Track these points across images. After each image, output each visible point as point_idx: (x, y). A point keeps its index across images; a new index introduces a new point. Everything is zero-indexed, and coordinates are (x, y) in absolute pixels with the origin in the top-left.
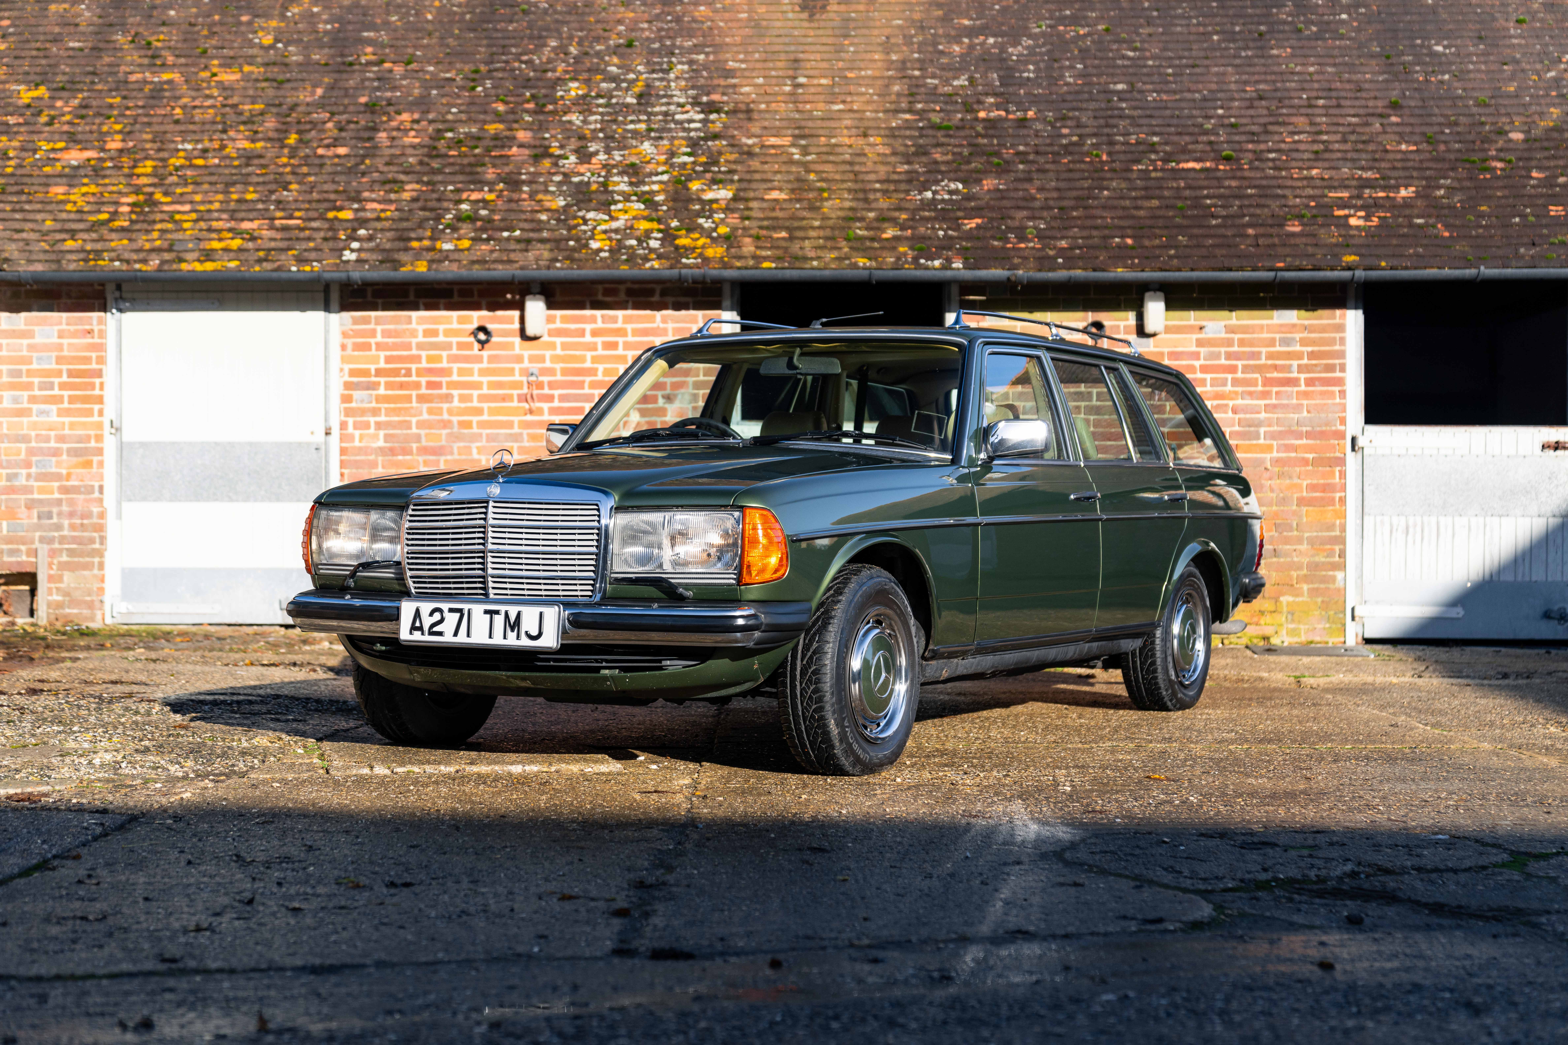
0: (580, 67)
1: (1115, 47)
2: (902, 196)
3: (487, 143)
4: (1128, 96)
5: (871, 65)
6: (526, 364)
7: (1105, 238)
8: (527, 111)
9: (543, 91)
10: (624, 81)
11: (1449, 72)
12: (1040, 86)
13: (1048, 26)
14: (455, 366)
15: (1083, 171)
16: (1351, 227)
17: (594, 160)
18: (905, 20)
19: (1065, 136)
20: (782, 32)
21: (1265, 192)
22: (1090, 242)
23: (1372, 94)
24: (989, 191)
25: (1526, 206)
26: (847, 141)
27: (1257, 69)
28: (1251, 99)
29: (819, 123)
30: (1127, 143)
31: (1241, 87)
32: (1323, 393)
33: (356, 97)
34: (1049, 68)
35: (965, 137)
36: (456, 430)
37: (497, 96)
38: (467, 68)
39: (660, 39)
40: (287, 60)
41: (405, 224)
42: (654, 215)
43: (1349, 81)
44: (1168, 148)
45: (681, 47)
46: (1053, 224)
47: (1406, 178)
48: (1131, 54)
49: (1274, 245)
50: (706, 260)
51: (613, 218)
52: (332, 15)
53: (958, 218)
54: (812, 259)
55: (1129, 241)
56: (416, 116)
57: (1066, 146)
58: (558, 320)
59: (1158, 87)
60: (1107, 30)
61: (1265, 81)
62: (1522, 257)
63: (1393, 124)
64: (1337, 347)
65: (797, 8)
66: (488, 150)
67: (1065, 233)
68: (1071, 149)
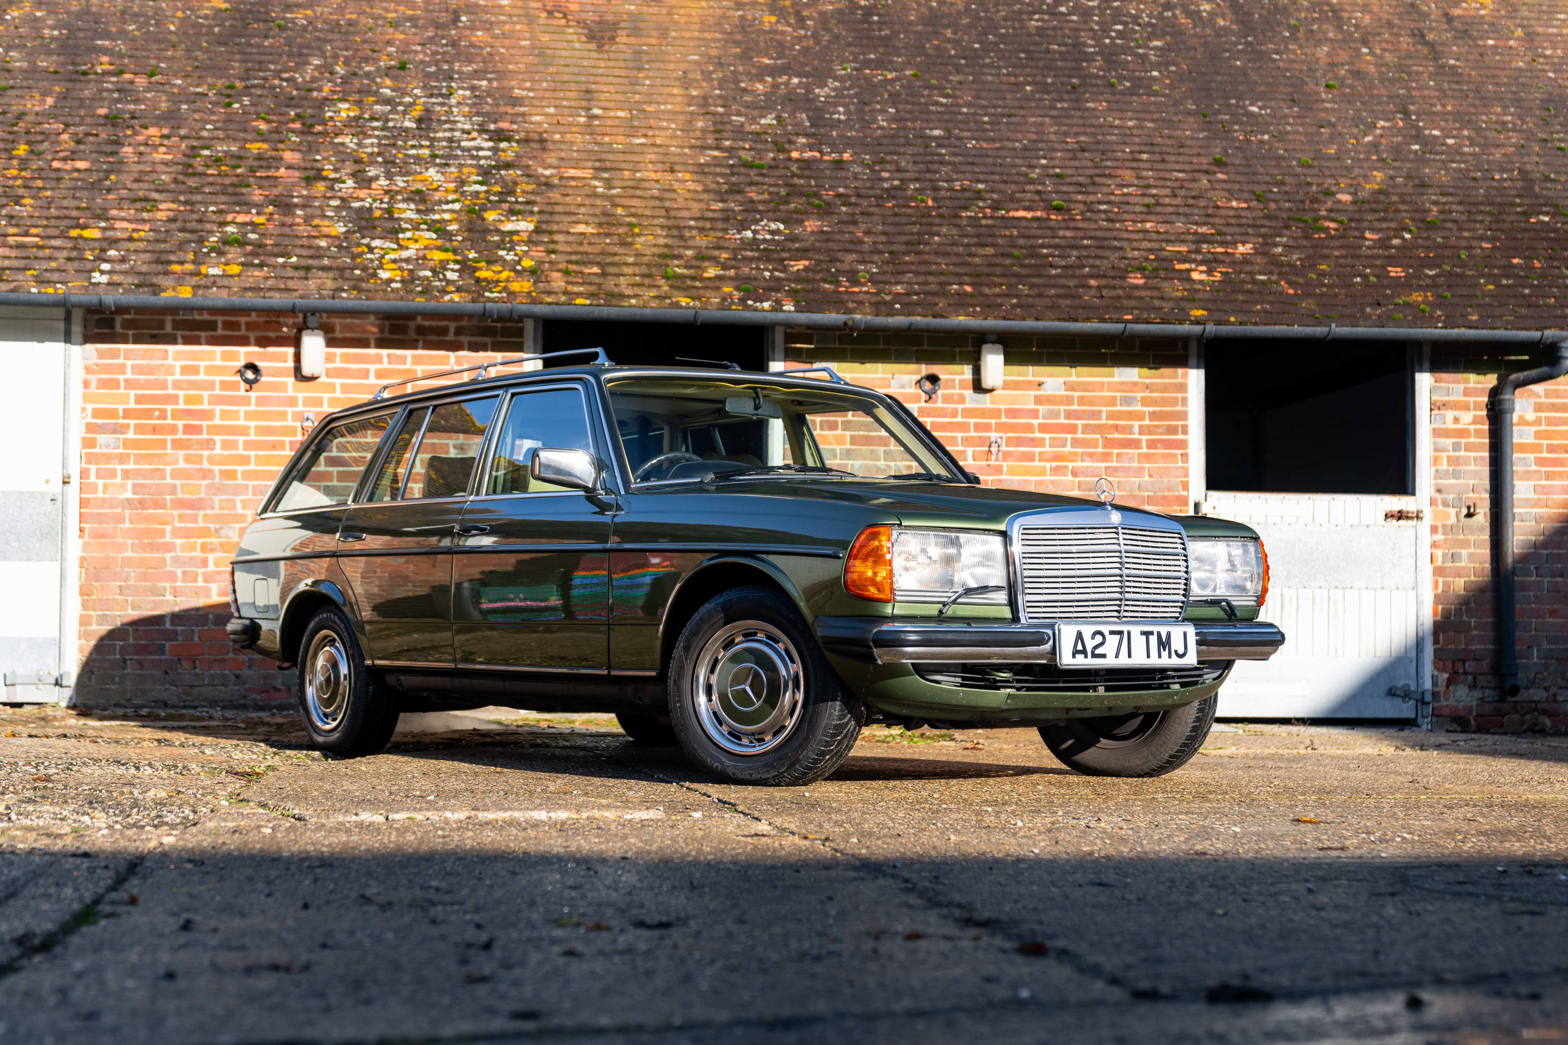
0: (348, 87)
1: (926, 92)
2: (720, 234)
3: (250, 162)
4: (946, 142)
5: (670, 100)
6: (300, 408)
7: (942, 284)
8: (293, 131)
9: (309, 111)
10: (400, 104)
11: (1268, 133)
12: (852, 128)
13: (853, 69)
14: (218, 408)
15: (909, 215)
16: (1194, 281)
17: (374, 186)
18: (702, 55)
19: (886, 180)
20: (568, 61)
21: (1102, 244)
22: (927, 288)
23: (1195, 151)
24: (813, 232)
25: (1365, 267)
26: (653, 176)
27: (1075, 121)
28: (1073, 151)
29: (621, 157)
30: (952, 190)
31: (1061, 138)
32: (1165, 456)
33: (92, 108)
34: (860, 111)
35: (780, 177)
36: (217, 480)
37: (258, 114)
38: (220, 83)
39: (437, 63)
40: (9, 66)
41: (162, 246)
42: (448, 245)
43: (1169, 137)
44: (995, 196)
45: (460, 72)
46: (886, 268)
47: (1242, 234)
48: (944, 100)
49: (1119, 297)
50: (511, 294)
51: (401, 247)
52: (58, 20)
53: (783, 260)
54: (629, 297)
55: (968, 289)
56: (166, 131)
57: (887, 189)
58: (338, 359)
59: (977, 134)
60: (915, 76)
61: (1085, 134)
62: (1369, 316)
63: (1220, 181)
64: (1179, 408)
65: (584, 39)
66: (252, 170)
67: (900, 278)
68: (893, 193)
